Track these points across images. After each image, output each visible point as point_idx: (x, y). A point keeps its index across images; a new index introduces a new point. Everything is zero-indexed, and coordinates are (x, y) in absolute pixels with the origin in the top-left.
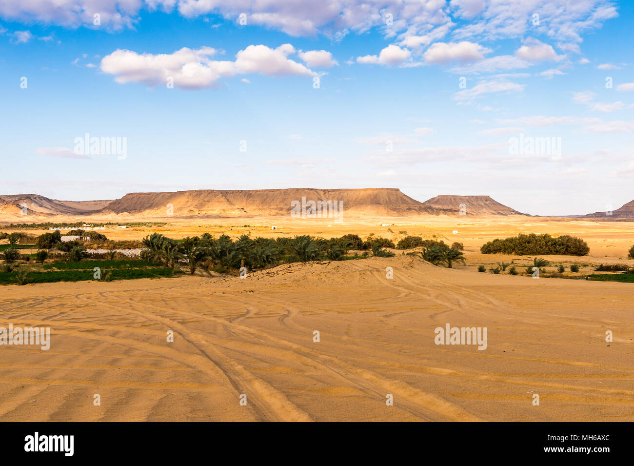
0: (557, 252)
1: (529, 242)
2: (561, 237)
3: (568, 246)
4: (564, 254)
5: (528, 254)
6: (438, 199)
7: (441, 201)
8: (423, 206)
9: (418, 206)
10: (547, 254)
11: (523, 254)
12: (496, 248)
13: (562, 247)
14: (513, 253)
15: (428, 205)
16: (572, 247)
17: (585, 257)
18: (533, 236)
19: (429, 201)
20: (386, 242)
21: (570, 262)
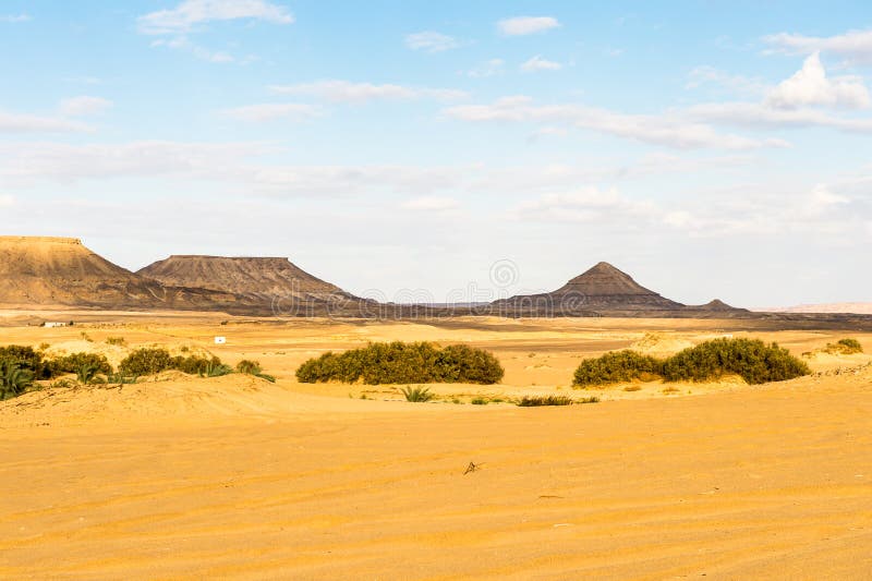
0: (445, 377)
1: (391, 359)
2: (450, 348)
3: (464, 365)
4: (456, 380)
5: (391, 382)
6: (171, 265)
7: (176, 268)
8: (136, 281)
9: (126, 279)
10: (426, 380)
11: (377, 382)
12: (326, 372)
13: (454, 367)
14: (361, 379)
15: (146, 276)
16: (471, 366)
17: (495, 385)
18: (400, 346)
19: (149, 269)
20: (93, 361)
21: (470, 396)
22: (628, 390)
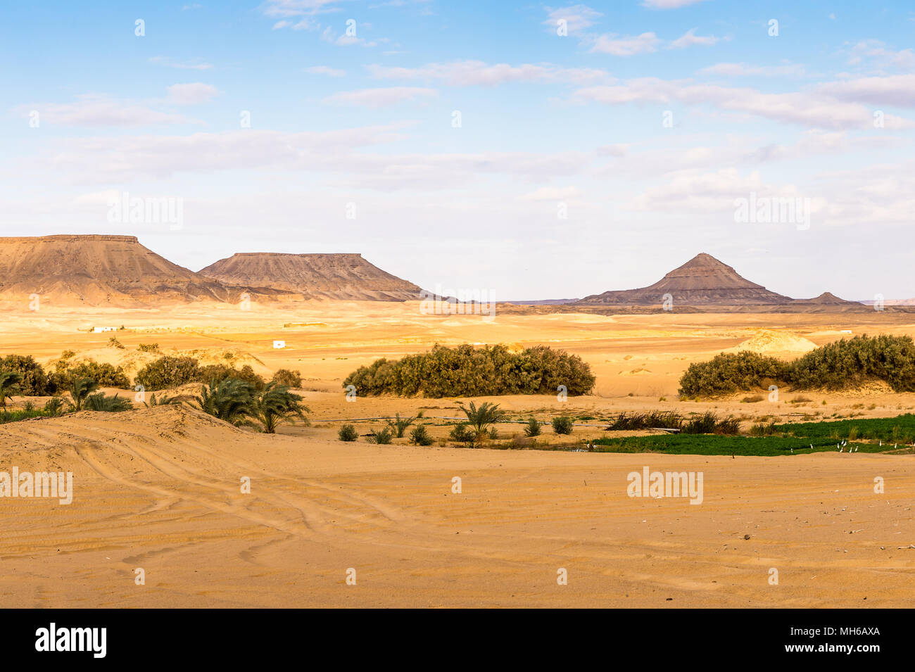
0: (523, 388)
1: (456, 367)
2: (528, 352)
3: (546, 372)
4: (537, 391)
5: (456, 395)
6: (236, 263)
7: (241, 266)
8: (197, 281)
9: (186, 279)
10: (500, 392)
11: (442, 394)
12: (379, 383)
13: (534, 374)
14: (421, 392)
15: (209, 277)
16: (554, 373)
17: (584, 397)
18: (468, 351)
19: (212, 268)
20: (106, 372)
21: (553, 411)
22: (747, 400)
